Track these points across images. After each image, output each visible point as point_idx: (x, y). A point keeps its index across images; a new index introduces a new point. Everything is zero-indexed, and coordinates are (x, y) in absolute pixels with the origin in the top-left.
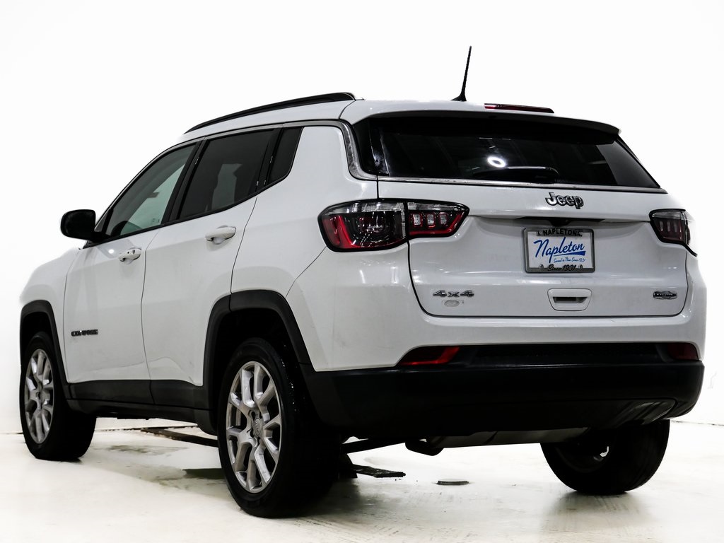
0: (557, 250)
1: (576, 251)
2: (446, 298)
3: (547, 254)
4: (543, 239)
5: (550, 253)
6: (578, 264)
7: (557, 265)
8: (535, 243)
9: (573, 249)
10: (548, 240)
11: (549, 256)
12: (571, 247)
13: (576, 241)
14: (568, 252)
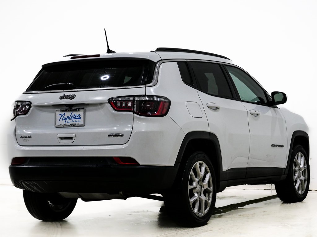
0: (69, 118)
1: (77, 117)
2: (24, 139)
3: (64, 120)
4: (63, 113)
5: (65, 119)
6: (77, 123)
7: (67, 124)
8: (59, 115)
9: (76, 117)
10: (65, 114)
11: (65, 120)
12: (75, 116)
13: (77, 113)
14: (73, 118)
